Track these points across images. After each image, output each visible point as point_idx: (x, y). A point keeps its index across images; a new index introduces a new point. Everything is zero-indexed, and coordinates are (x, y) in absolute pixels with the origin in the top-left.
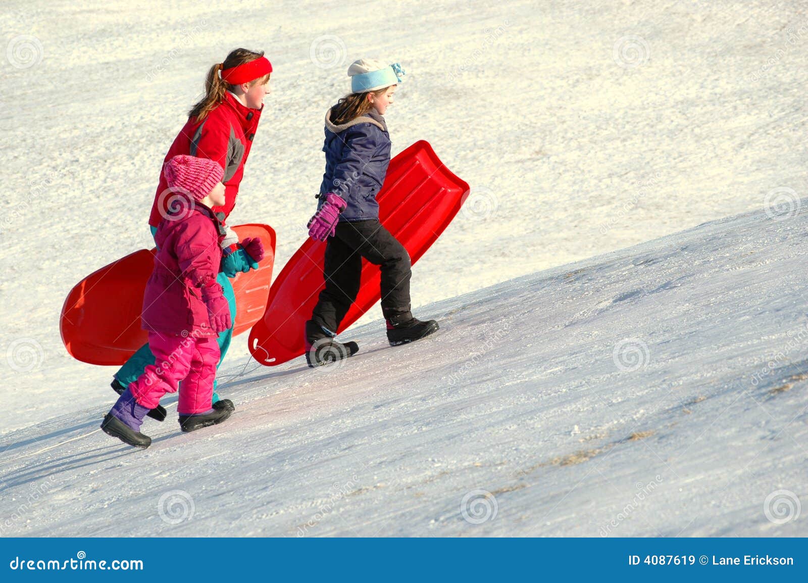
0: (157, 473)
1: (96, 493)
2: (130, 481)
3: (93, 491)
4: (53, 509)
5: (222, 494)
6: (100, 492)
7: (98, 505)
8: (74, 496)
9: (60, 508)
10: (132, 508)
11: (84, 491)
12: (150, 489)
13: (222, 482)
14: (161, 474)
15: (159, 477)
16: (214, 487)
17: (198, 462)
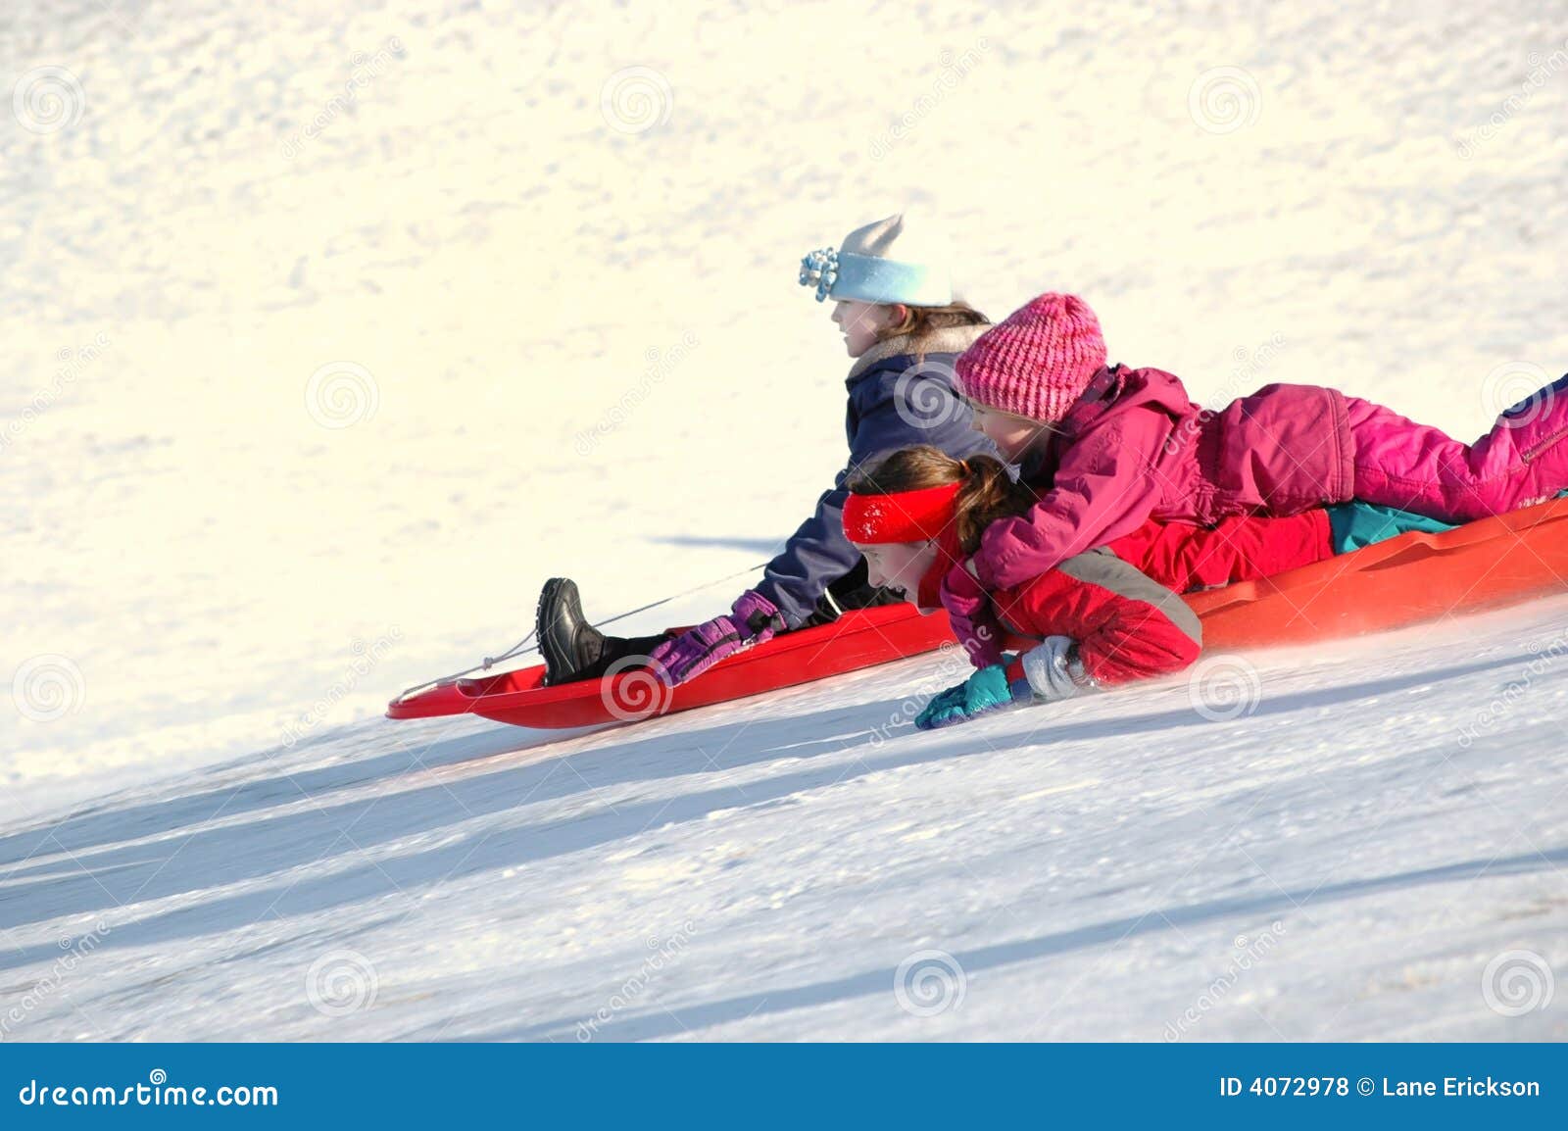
0: (906, 825)
1: (738, 870)
2: (830, 844)
3: (732, 864)
4: (632, 906)
5: (1119, 890)
6: (753, 867)
7: (752, 902)
8: (681, 876)
9: (648, 900)
10: (860, 914)
11: (704, 862)
12: (893, 868)
13: (1104, 860)
14: (912, 829)
15: (909, 838)
16: (1085, 872)
17: (1012, 803)
